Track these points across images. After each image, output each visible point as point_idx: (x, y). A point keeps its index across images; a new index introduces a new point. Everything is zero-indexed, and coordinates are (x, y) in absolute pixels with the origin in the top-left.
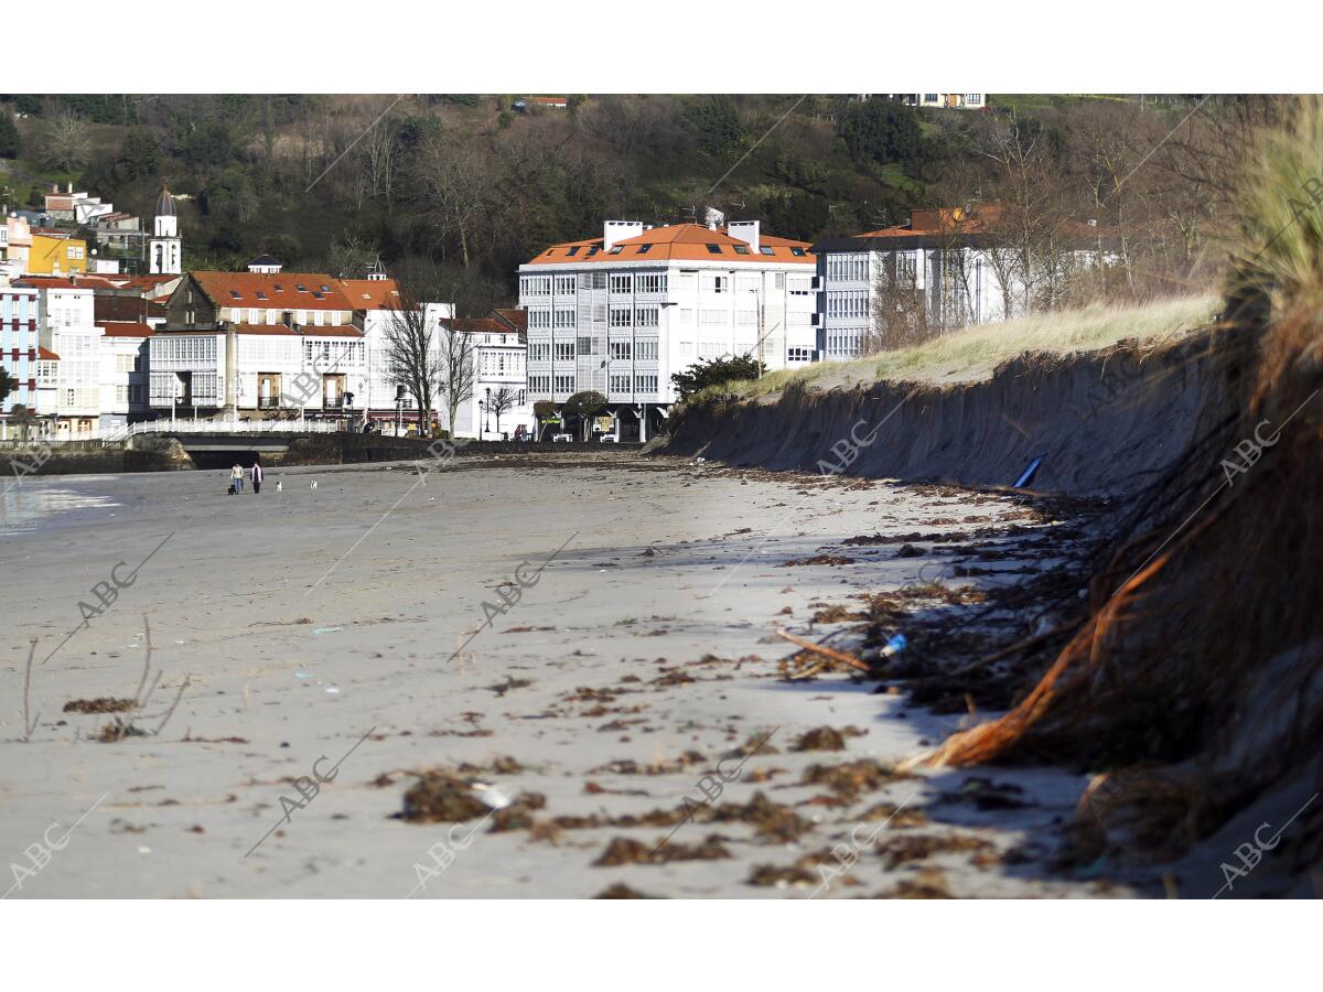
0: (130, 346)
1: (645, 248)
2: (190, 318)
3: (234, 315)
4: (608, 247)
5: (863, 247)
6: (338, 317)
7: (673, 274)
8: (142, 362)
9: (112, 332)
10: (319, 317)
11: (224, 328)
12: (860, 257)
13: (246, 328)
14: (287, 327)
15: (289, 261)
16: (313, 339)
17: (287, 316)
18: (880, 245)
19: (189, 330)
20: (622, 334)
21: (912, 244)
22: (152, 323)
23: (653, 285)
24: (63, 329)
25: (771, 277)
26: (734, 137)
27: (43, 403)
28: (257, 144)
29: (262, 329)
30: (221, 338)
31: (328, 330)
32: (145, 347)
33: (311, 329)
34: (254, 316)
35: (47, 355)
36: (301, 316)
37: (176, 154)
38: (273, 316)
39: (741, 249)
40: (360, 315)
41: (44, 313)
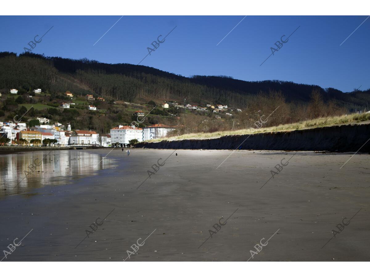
0: (68, 138)
1: (123, 128)
2: (75, 135)
3: (79, 134)
4: (120, 128)
5: (148, 128)
6: (89, 135)
7: (126, 131)
8: (69, 139)
9: (66, 136)
10: (87, 135)
11: (78, 136)
12: (147, 129)
13: (80, 136)
14: (84, 136)
15: (80, 129)
16: (87, 137)
17: (84, 135)
18: (150, 128)
19: (74, 136)
20: (121, 137)
21: (153, 128)
22: (70, 135)
23: (124, 132)
24: (62, 136)
25: (136, 131)
26: (121, 118)
27: (60, 143)
28: (75, 118)
29: (82, 136)
30: (78, 137)
31: (88, 136)
32: (70, 138)
33: (86, 136)
34: (81, 135)
35: (60, 138)
36: (86, 135)
37: (68, 119)
38: (83, 135)
39: (133, 128)
40: (91, 135)
41: (60, 134)
